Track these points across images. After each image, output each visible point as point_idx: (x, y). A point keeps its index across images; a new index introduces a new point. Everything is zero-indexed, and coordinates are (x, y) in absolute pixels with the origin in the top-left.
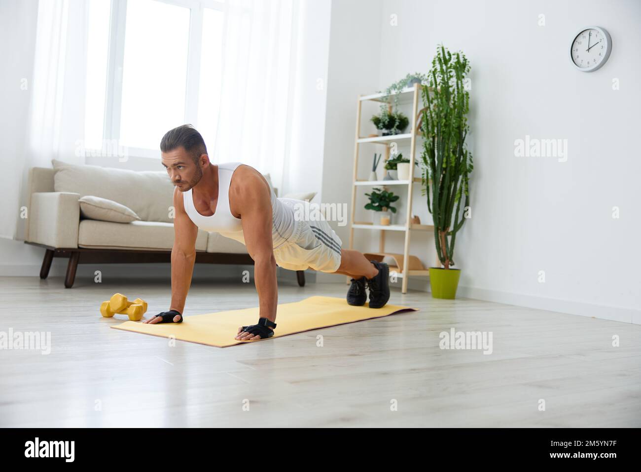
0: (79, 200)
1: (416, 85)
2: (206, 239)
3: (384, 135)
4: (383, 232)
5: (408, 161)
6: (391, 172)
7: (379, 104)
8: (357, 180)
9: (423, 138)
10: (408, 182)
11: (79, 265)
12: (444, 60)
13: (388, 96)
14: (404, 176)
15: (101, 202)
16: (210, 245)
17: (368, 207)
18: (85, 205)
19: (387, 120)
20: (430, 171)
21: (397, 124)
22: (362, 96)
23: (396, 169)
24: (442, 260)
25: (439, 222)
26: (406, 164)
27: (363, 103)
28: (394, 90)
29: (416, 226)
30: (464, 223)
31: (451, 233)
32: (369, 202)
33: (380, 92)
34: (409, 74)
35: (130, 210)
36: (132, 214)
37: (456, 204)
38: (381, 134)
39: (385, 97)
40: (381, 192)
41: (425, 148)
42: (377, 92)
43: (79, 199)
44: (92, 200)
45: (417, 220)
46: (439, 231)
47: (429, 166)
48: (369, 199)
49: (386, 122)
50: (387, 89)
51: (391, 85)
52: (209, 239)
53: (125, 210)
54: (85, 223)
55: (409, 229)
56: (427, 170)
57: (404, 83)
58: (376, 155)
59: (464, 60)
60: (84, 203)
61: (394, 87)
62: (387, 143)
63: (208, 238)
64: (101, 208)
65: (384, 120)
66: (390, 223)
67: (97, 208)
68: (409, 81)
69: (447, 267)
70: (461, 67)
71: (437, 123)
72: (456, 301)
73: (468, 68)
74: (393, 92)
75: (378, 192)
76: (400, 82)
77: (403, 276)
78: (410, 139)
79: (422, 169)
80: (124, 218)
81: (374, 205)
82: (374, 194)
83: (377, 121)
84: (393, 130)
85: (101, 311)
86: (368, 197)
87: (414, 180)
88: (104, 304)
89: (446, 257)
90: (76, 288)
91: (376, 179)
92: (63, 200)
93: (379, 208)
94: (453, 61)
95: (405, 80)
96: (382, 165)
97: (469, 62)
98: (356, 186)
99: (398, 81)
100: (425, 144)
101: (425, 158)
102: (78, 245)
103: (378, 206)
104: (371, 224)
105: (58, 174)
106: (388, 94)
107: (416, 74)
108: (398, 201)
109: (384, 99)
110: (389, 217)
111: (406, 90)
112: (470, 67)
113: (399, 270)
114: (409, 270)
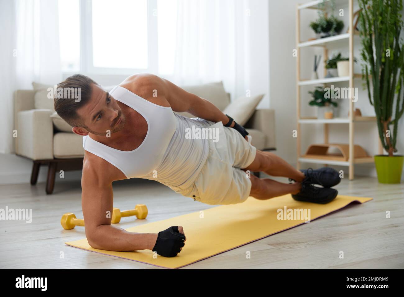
3: (322, 37)
4: (327, 126)
5: (348, 60)
6: (332, 71)
8: (301, 80)
9: (360, 37)
10: (349, 78)
13: (324, 2)
14: (344, 73)
17: (312, 103)
18: (57, 119)
19: (324, 24)
20: (369, 67)
21: (335, 26)
22: (300, 5)
23: (336, 67)
24: (386, 147)
25: (382, 113)
26: (345, 62)
27: (301, 11)
29: (358, 118)
31: (393, 122)
32: (312, 99)
37: (396, 95)
38: (320, 38)
39: (321, 4)
41: (363, 46)
43: (51, 115)
45: (358, 113)
46: (382, 122)
47: (368, 61)
48: (313, 96)
49: (324, 26)
54: (58, 136)
55: (353, 121)
56: (366, 66)
58: (316, 56)
62: (324, 45)
65: (322, 25)
66: (333, 117)
69: (391, 154)
71: (374, 21)
72: (401, 185)
75: (319, 90)
77: (349, 164)
78: (347, 40)
79: (362, 65)
81: (317, 101)
82: (316, 91)
83: (315, 27)
84: (331, 32)
86: (311, 95)
87: (355, 76)
88: (64, 217)
89: (390, 145)
91: (317, 78)
92: (38, 116)
93: (322, 105)
96: (322, 66)
98: (300, 87)
100: (364, 42)
101: (364, 55)
102: (54, 155)
103: (321, 102)
104: (315, 118)
105: (38, 94)
109: (321, 6)
110: (331, 112)
113: (345, 158)
114: (355, 158)
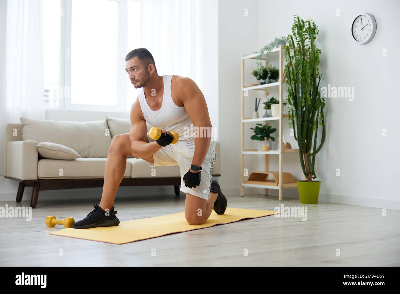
0: (37, 146)
1: (280, 46)
3: (262, 84)
4: (267, 156)
5: (278, 103)
6: (268, 111)
7: (255, 61)
8: (244, 119)
9: (287, 85)
10: (279, 118)
11: (40, 192)
12: (299, 26)
13: (262, 55)
14: (276, 114)
15: (52, 146)
16: (133, 172)
17: (253, 138)
18: (41, 148)
19: (261, 73)
20: (294, 109)
21: (269, 75)
22: (244, 56)
23: (271, 109)
24: (306, 175)
25: (302, 147)
26: (277, 105)
27: (245, 61)
28: (266, 50)
29: (288, 150)
30: (323, 146)
31: (312, 154)
32: (254, 134)
33: (256, 53)
34: (276, 38)
35: (73, 151)
36: (75, 153)
37: (314, 132)
38: (260, 84)
39: (260, 56)
40: (262, 126)
41: (288, 92)
42: (254, 53)
43: (37, 144)
44: (46, 145)
45: (289, 146)
46: (303, 154)
47: (293, 106)
48: (254, 132)
49: (262, 74)
50: (261, 50)
51: (263, 47)
53: (70, 151)
54: (42, 162)
55: (282, 153)
56: (292, 108)
57: (273, 45)
58: (256, 99)
59: (313, 26)
60: (40, 147)
61: (266, 48)
62: (265, 89)
63: (131, 168)
64: (52, 150)
65: (260, 73)
66: (270, 149)
67: (50, 151)
68: (277, 43)
69: (310, 180)
70: (312, 31)
71: (296, 73)
72: (318, 205)
74: (265, 52)
75: (260, 127)
76: (271, 44)
77: (278, 188)
78: (279, 86)
79: (288, 107)
80: (69, 157)
81: (257, 136)
82: (257, 128)
83: (256, 74)
84: (267, 80)
85: (46, 223)
86: (253, 130)
87: (283, 116)
88: (48, 218)
89: (310, 172)
90: (38, 208)
91: (258, 117)
92: (26, 146)
93: (262, 139)
94: (306, 26)
95: (274, 42)
96: (262, 106)
97: (317, 27)
98: (243, 123)
99: (269, 44)
100: (289, 90)
101: (289, 100)
102: (38, 177)
103: (260, 137)
104: (257, 150)
105: (25, 127)
106: (261, 53)
107: (282, 38)
108: (275, 132)
109: (259, 58)
110: (268, 145)
111: (275, 50)
112: (318, 31)
113: (276, 184)
114: (283, 183)
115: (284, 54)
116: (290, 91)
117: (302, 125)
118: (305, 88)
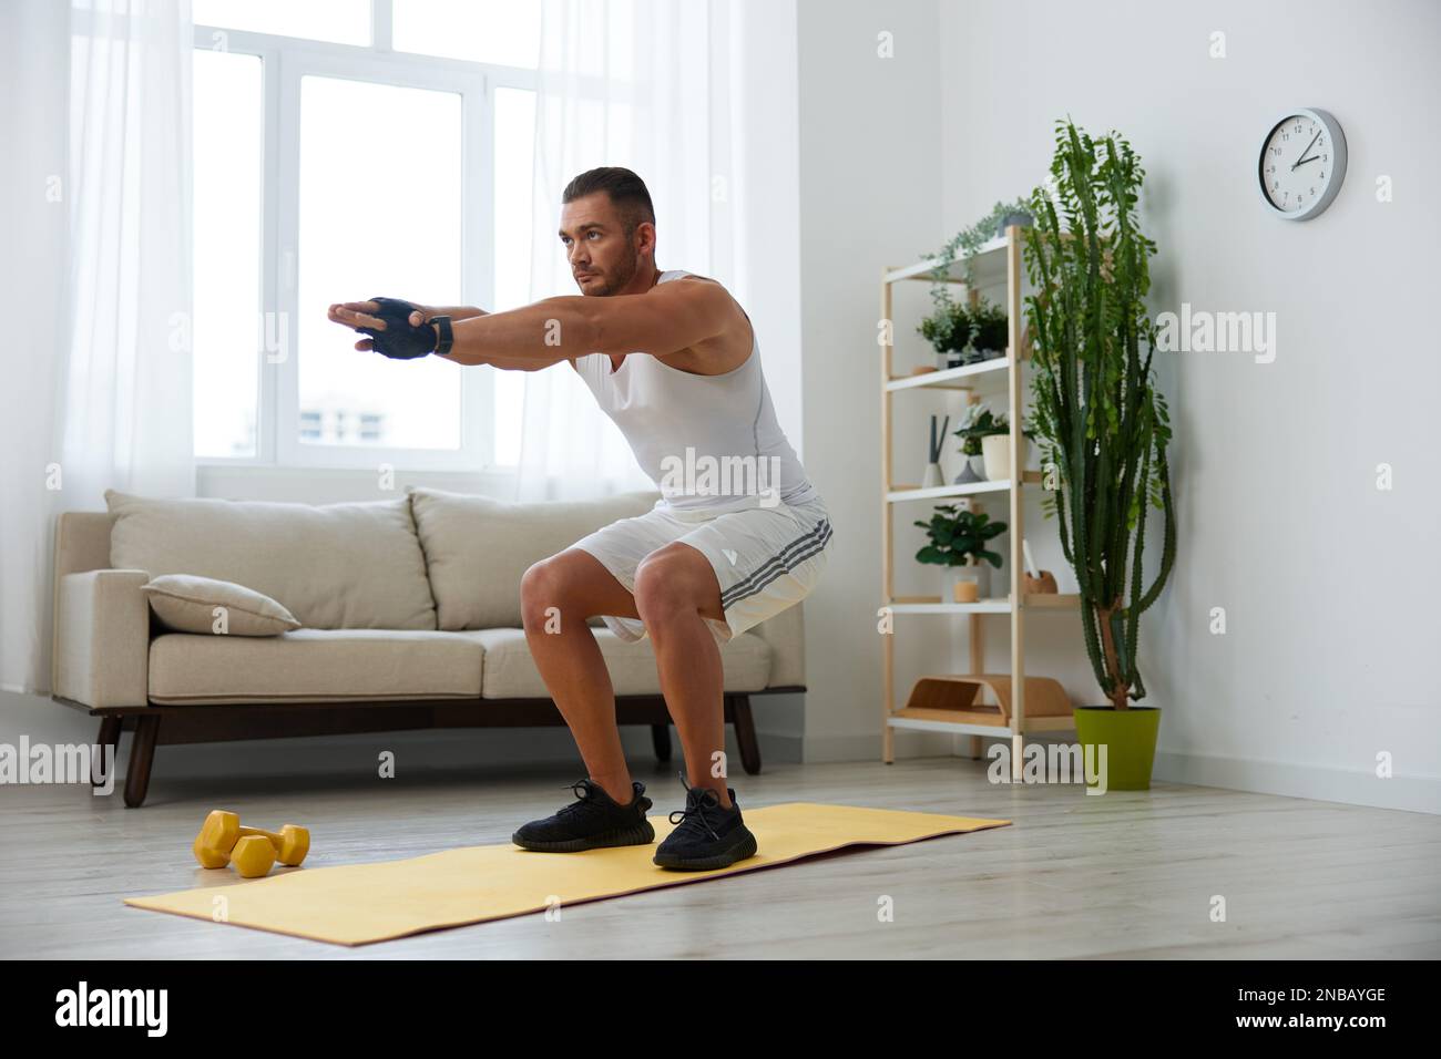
0: (143, 587)
1: (1010, 230)
2: (480, 664)
3: (952, 365)
4: (977, 619)
5: (1006, 429)
6: (974, 459)
7: (928, 286)
8: (892, 489)
9: (1033, 367)
10: (1009, 483)
11: (158, 748)
12: (1076, 157)
13: (947, 265)
14: (1000, 465)
15: (198, 588)
16: (489, 678)
17: (925, 556)
18: (158, 597)
19: (948, 327)
20: (1060, 452)
21: (974, 334)
22: (890, 270)
23: (981, 453)
24: (1108, 685)
25: (1092, 585)
26: (1000, 437)
27: (894, 287)
28: (964, 247)
29: (1044, 599)
30: (1167, 583)
31: (1127, 612)
32: (928, 542)
33: (931, 257)
34: (1000, 204)
35: (275, 603)
36: (280, 612)
37: (1135, 533)
38: (946, 365)
39: (941, 268)
40: (956, 515)
41: (1038, 392)
42: (923, 257)
43: (147, 582)
44: (175, 584)
45: (1047, 582)
46: (1095, 611)
47: (1056, 440)
48: (929, 534)
49: (949, 332)
50: (948, 247)
51: (953, 235)
52: (486, 665)
53: (262, 602)
54: (163, 644)
55: (1019, 607)
56: (1054, 448)
57: (987, 229)
58: (934, 419)
59: (1125, 155)
60: (156, 592)
61: (965, 240)
63: (483, 662)
64: (199, 602)
65: (943, 328)
66: (979, 594)
67: (190, 604)
68: (999, 221)
69: (1119, 705)
70: (1122, 173)
71: (1065, 324)
72: (1153, 795)
73: (1139, 173)
74: (960, 254)
75: (949, 516)
76: (980, 226)
77: (1011, 731)
78: (1006, 371)
79: (1041, 446)
80: (259, 624)
81: (939, 548)
82: (938, 520)
83: (930, 331)
84: (968, 351)
86: (926, 530)
87: (1023, 477)
89: (1120, 676)
90: (149, 805)
91: (941, 482)
92: (108, 591)
93: (956, 559)
94: (1102, 158)
95: (990, 219)
96: (954, 445)
97: (1139, 158)
98: (890, 504)
99: (973, 225)
100: (1039, 382)
101: (1041, 419)
102: (148, 697)
103: (948, 552)
104: (938, 600)
105: (120, 524)
106: (947, 259)
107: (1020, 202)
108: (1002, 535)
109: (940, 273)
110: (975, 580)
111: (994, 243)
112: (1143, 172)
113: (1002, 718)
114: (1027, 716)
115: (1023, 257)
116: (1045, 387)
117: (1089, 509)
118: (1097, 375)
